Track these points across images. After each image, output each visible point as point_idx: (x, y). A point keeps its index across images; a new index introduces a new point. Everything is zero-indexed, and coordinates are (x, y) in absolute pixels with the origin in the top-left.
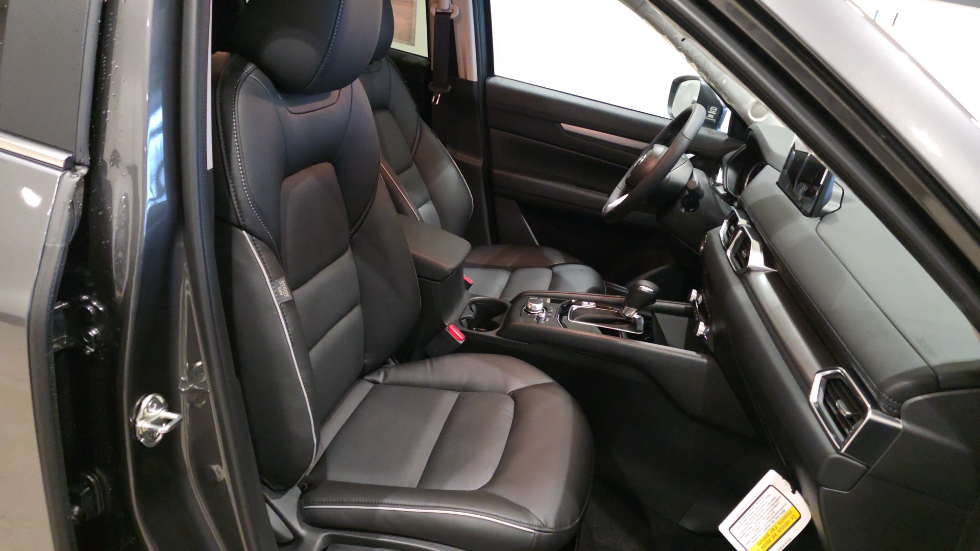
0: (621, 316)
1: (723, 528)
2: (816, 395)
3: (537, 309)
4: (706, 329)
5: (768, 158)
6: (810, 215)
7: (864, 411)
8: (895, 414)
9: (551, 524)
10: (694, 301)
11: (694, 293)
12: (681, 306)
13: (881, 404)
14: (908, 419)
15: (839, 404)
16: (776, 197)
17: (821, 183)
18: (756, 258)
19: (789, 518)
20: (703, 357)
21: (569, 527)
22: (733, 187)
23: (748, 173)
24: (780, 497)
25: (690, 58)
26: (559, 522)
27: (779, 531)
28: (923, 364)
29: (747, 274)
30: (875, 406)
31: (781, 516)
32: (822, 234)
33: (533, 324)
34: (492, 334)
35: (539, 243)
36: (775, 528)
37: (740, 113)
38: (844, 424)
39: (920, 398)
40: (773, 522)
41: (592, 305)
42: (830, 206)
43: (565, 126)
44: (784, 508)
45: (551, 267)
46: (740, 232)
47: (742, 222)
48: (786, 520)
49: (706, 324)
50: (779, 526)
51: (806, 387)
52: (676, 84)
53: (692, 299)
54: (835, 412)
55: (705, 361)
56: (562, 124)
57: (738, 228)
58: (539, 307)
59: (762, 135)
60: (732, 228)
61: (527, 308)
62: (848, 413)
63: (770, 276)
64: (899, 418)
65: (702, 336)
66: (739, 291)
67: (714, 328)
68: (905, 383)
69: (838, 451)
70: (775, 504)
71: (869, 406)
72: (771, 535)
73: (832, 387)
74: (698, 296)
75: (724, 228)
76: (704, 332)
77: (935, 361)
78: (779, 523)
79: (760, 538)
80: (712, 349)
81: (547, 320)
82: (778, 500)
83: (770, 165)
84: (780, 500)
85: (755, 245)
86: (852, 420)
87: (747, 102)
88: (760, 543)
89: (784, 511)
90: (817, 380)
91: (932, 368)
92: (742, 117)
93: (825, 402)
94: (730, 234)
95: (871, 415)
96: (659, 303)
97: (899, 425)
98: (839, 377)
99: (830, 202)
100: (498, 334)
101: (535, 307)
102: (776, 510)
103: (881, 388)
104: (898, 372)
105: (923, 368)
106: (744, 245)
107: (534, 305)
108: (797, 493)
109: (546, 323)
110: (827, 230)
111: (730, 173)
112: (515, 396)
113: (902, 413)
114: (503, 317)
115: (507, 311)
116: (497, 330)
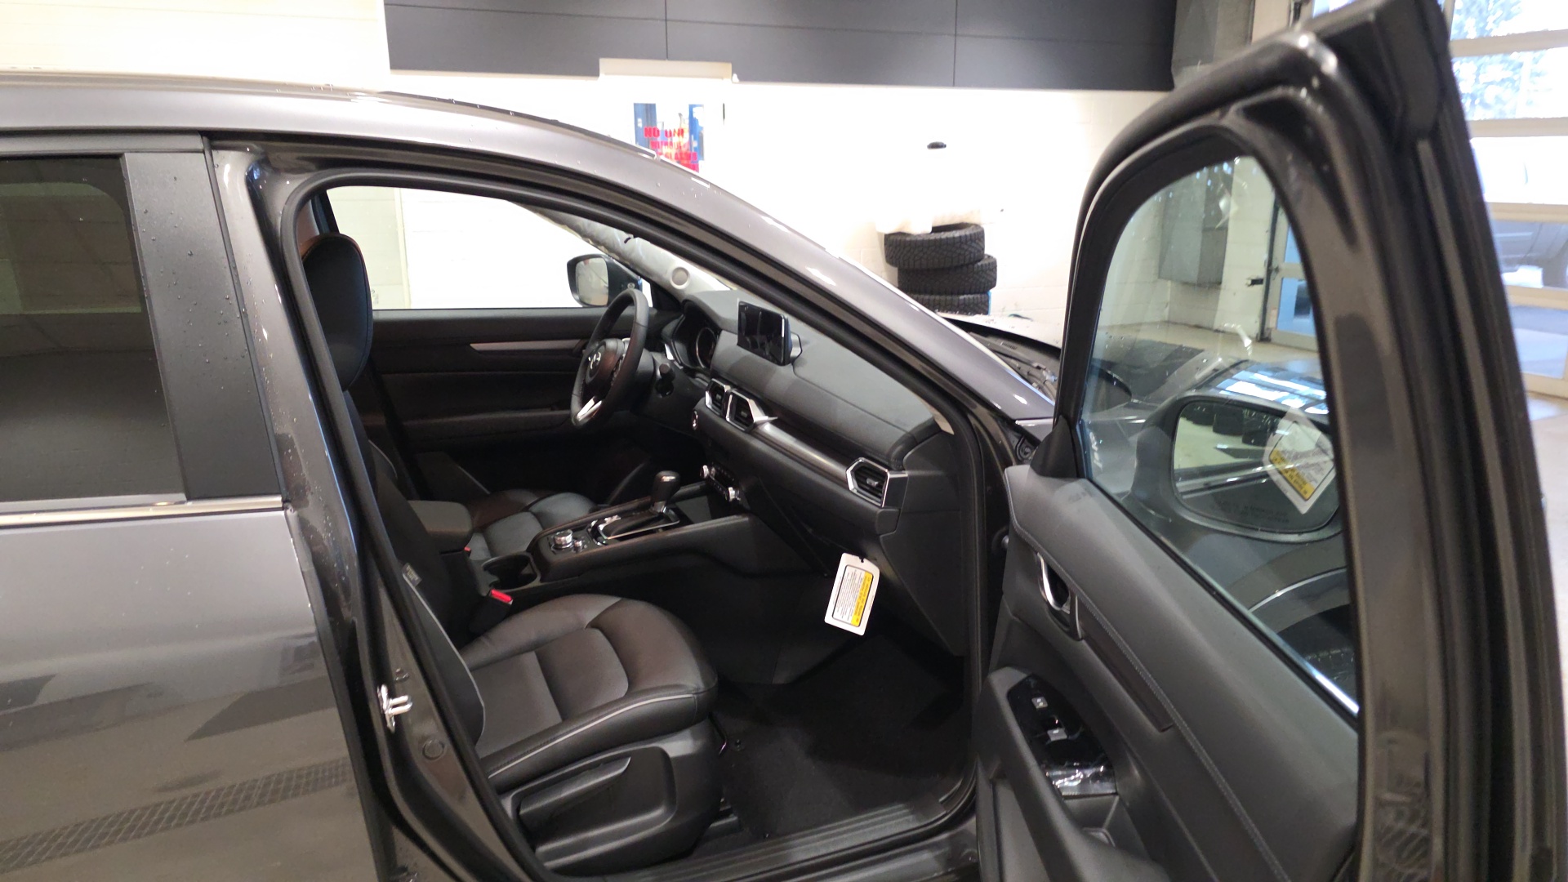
0: (653, 514)
1: (828, 619)
2: (852, 484)
3: (568, 542)
4: (736, 492)
5: (720, 324)
6: (784, 364)
7: (885, 476)
8: (901, 469)
9: (702, 686)
10: (708, 476)
11: (705, 468)
12: (695, 487)
13: (893, 466)
14: (909, 468)
15: (869, 481)
16: (745, 358)
17: (783, 336)
18: (758, 415)
19: (867, 582)
20: (744, 517)
21: (714, 684)
22: (687, 359)
23: (695, 341)
24: (856, 570)
25: (585, 235)
26: (706, 683)
27: (864, 596)
28: (902, 433)
29: (755, 430)
30: (890, 469)
31: (861, 584)
32: (803, 376)
33: (573, 555)
34: (536, 583)
35: (488, 489)
36: (861, 595)
37: (660, 284)
38: (876, 492)
39: (910, 453)
40: (858, 591)
41: (615, 518)
42: (795, 352)
43: (477, 346)
44: (861, 577)
46: (731, 397)
47: (727, 388)
48: (866, 585)
49: (734, 489)
50: (863, 592)
51: (844, 483)
52: (572, 266)
53: (706, 475)
54: (868, 488)
55: (746, 519)
56: (472, 345)
57: (727, 395)
58: (569, 538)
59: (700, 301)
60: (719, 397)
61: (556, 545)
62: (876, 483)
63: (773, 423)
64: (904, 470)
65: (735, 500)
66: (757, 444)
67: (744, 489)
68: (899, 448)
69: (880, 507)
70: (855, 575)
71: (886, 471)
72: (860, 601)
73: (860, 474)
74: (710, 470)
75: (708, 398)
76: (735, 495)
77: (909, 429)
78: (862, 590)
79: (854, 609)
80: (747, 507)
81: (585, 546)
83: (727, 331)
84: (857, 572)
85: (752, 404)
86: (880, 486)
87: (666, 272)
88: (856, 612)
90: (849, 474)
91: (910, 433)
92: (666, 288)
93: (859, 486)
94: (719, 404)
95: (890, 476)
96: (683, 490)
97: (905, 474)
98: (862, 465)
99: (793, 349)
100: (542, 580)
101: (565, 541)
102: (856, 582)
103: (888, 456)
104: (894, 442)
105: (904, 436)
106: (741, 408)
107: (563, 538)
108: (865, 560)
109: (588, 549)
110: (803, 371)
111: (678, 346)
112: (595, 624)
113: (905, 467)
114: (532, 567)
115: (532, 560)
116: (539, 578)
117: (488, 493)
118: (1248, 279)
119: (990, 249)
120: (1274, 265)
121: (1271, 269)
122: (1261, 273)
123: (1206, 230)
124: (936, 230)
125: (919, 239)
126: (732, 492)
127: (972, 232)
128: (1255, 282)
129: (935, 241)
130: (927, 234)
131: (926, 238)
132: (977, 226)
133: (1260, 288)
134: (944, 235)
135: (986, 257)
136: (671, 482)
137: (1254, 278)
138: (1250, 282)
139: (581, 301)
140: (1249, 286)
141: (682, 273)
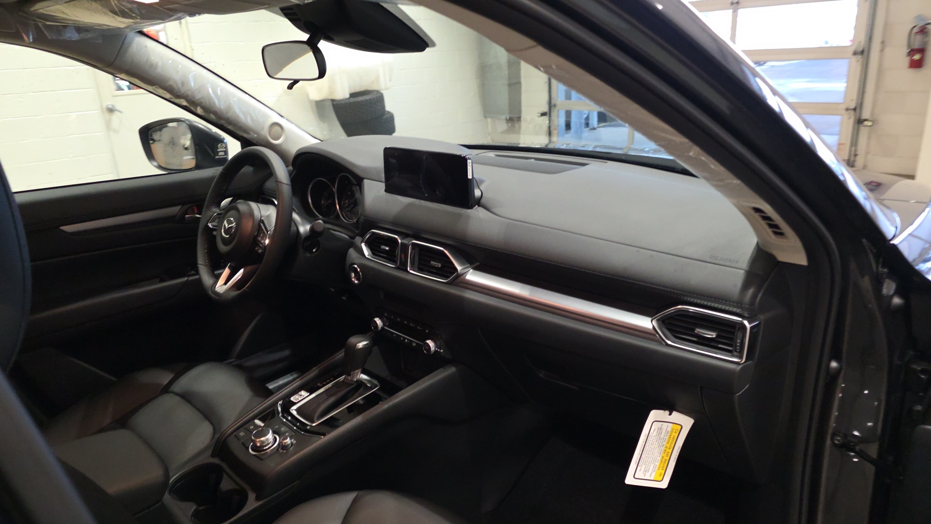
1: (629, 480)
2: (663, 336)
5: (359, 173)
6: (472, 207)
19: (673, 434)
24: (662, 425)
27: (670, 449)
29: (459, 280)
31: (667, 437)
36: (666, 449)
40: (663, 445)
41: (304, 393)
44: (668, 430)
45: (166, 389)
46: (410, 247)
47: (400, 238)
48: (672, 437)
49: (433, 340)
50: (668, 445)
51: (652, 336)
52: (146, 132)
54: (694, 339)
55: (451, 370)
57: (405, 245)
60: (385, 247)
62: (714, 333)
67: (444, 339)
70: (660, 432)
72: (665, 455)
75: (365, 249)
76: (436, 346)
78: (668, 443)
79: (657, 463)
81: (294, 441)
82: (661, 428)
84: (663, 427)
85: (449, 253)
87: (263, 128)
88: (660, 467)
89: (668, 432)
90: (655, 325)
93: (676, 337)
94: (390, 255)
100: (260, 498)
102: (662, 436)
114: (231, 478)
115: (225, 466)
116: (252, 496)
117: (115, 379)
118: (538, 113)
119: (389, 106)
120: (553, 102)
121: (551, 105)
122: (545, 109)
123: (510, 85)
124: (353, 95)
125: (343, 102)
126: (431, 343)
127: (374, 96)
128: (543, 114)
129: (355, 103)
130: (347, 99)
131: (348, 102)
132: (378, 92)
133: (546, 118)
134: (360, 99)
135: (386, 112)
136: (365, 347)
137: (542, 112)
138: (540, 115)
139: (160, 167)
140: (539, 117)
141: (277, 128)
